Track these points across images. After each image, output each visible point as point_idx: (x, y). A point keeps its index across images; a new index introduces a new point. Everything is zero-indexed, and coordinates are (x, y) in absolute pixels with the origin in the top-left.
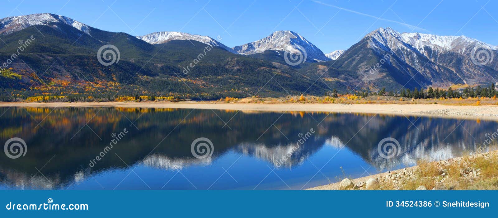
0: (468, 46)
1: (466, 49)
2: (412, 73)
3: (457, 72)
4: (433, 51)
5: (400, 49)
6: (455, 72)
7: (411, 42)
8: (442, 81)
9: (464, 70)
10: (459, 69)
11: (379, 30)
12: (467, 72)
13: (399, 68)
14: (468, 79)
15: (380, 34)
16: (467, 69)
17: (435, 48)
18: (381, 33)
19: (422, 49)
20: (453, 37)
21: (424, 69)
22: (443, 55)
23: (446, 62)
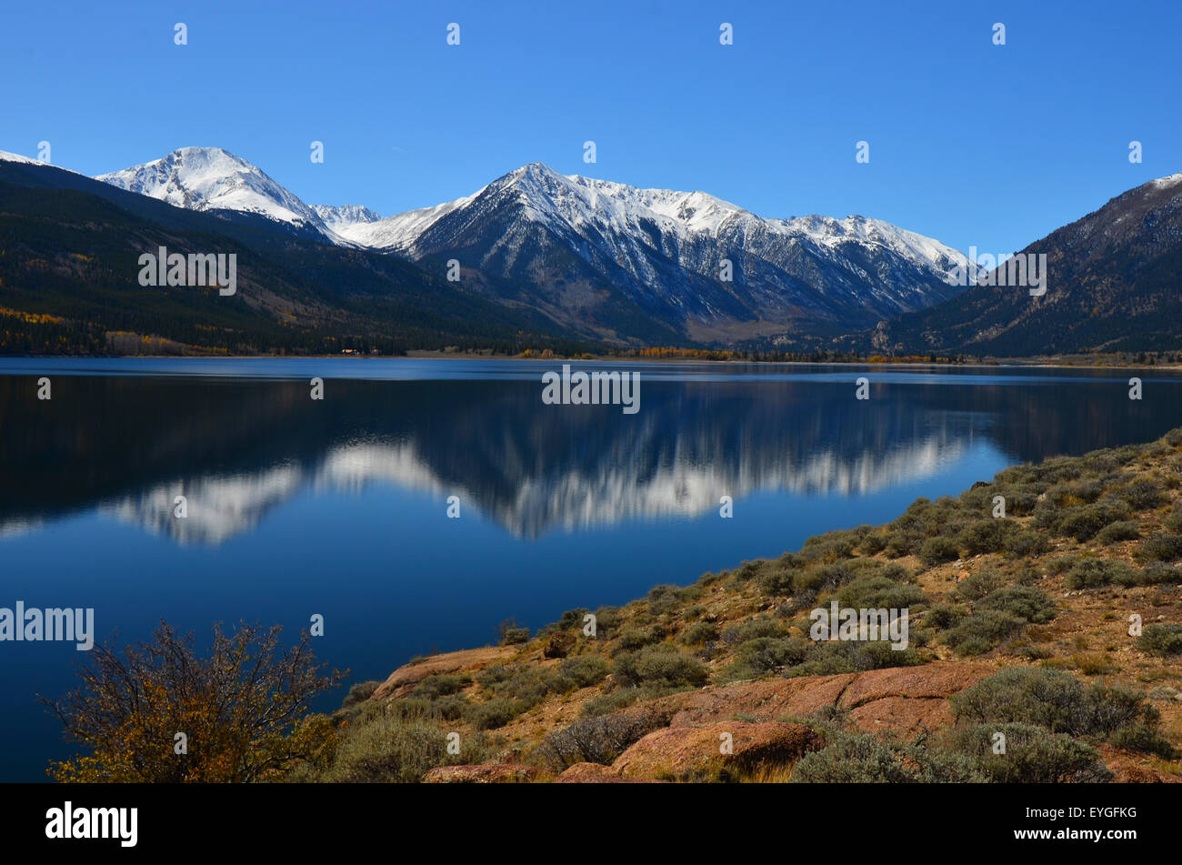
1: (720, 228)
3: (736, 292)
4: (663, 234)
5: (594, 225)
6: (729, 290)
7: (604, 206)
8: (708, 313)
10: (739, 284)
14: (763, 309)
17: (666, 224)
18: (534, 179)
19: (636, 228)
22: (690, 244)
23: (701, 265)
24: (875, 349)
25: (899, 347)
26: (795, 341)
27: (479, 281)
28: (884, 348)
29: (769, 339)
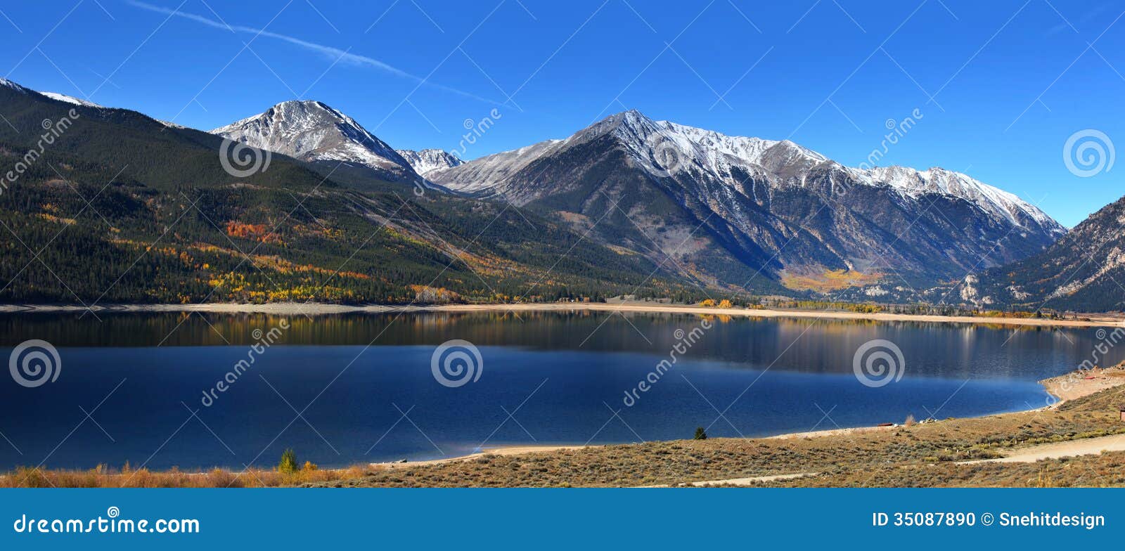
0: (812, 171)
1: (808, 177)
2: (741, 238)
3: (827, 241)
4: (754, 182)
5: (689, 173)
6: (820, 239)
7: (697, 154)
8: (801, 262)
9: (840, 237)
10: (830, 234)
11: (625, 119)
12: (847, 242)
13: (713, 224)
14: (853, 258)
15: (630, 129)
16: (846, 234)
17: (757, 173)
18: (631, 126)
19: (728, 176)
20: (762, 142)
21: (759, 230)
22: (781, 193)
23: (793, 213)
24: (964, 301)
25: (986, 300)
26: (887, 292)
27: (587, 227)
28: (972, 300)
29: (862, 289)
